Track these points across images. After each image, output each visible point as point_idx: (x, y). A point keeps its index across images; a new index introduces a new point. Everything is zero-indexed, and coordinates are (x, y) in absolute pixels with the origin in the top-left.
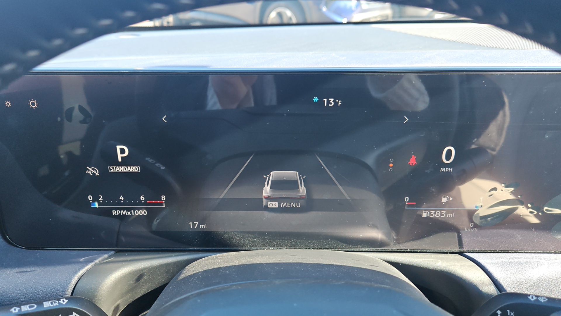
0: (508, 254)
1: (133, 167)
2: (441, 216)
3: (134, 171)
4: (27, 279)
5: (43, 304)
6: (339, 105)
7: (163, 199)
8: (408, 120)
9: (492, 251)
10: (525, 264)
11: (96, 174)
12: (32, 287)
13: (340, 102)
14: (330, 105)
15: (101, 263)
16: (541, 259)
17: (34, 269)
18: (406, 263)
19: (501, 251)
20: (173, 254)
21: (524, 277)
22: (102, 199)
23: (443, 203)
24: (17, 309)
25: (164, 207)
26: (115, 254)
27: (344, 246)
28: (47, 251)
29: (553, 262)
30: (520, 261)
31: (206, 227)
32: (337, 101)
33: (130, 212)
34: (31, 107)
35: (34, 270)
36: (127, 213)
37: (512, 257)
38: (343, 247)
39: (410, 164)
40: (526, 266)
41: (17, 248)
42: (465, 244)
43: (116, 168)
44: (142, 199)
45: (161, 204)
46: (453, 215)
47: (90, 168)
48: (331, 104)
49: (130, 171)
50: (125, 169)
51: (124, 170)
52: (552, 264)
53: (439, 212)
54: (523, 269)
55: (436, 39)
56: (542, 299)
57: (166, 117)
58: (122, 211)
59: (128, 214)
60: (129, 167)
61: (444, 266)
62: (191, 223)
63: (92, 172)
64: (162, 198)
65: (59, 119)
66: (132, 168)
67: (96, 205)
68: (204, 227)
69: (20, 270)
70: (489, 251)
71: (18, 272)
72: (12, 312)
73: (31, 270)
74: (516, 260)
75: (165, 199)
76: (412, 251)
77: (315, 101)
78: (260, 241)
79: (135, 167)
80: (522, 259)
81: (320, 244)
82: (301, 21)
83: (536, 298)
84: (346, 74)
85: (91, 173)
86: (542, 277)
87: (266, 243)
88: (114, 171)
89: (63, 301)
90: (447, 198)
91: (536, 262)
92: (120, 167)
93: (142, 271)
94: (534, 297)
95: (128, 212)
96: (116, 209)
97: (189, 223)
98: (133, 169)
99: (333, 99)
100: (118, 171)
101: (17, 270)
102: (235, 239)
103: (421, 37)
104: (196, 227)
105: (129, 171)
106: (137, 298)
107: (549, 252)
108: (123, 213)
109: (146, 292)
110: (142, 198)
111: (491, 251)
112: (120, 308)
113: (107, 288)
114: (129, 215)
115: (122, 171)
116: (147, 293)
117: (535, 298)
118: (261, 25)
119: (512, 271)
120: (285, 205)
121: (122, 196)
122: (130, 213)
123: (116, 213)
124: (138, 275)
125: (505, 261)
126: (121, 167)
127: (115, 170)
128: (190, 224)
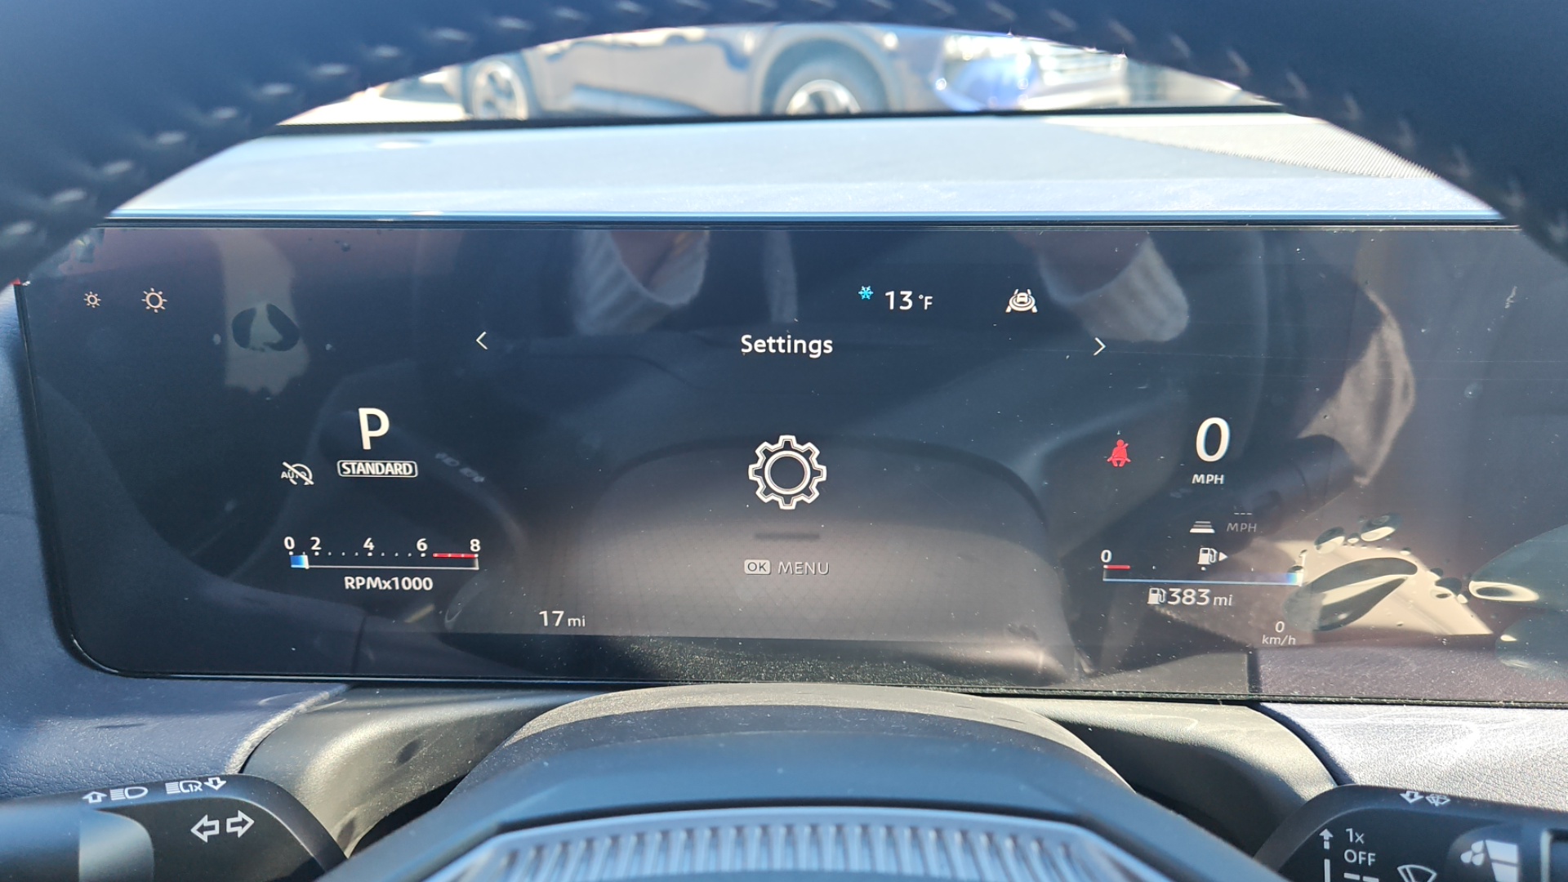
0: (1380, 707)
1: (400, 465)
2: (1198, 603)
3: (401, 473)
4: (122, 744)
5: (164, 787)
6: (926, 308)
7: (475, 548)
8: (1104, 346)
9: (1337, 700)
10: (1419, 731)
11: (304, 481)
12: (137, 764)
13: (929, 300)
14: (902, 308)
15: (310, 713)
16: (1465, 719)
17: (141, 720)
18: (1105, 726)
19: (1360, 700)
20: (498, 694)
21: (1414, 764)
22: (318, 546)
23: (1203, 569)
24: (100, 796)
25: (477, 568)
26: (347, 691)
27: (943, 679)
28: (175, 681)
29: (1497, 726)
30: (1407, 723)
31: (584, 625)
32: (921, 297)
33: (389, 582)
34: (148, 308)
35: (141, 722)
36: (383, 585)
37: (1389, 713)
38: (942, 681)
39: (1111, 462)
40: (1423, 734)
41: (100, 673)
42: (1265, 679)
43: (356, 466)
44: (422, 547)
45: (469, 562)
46: (1230, 599)
47: (291, 465)
48: (906, 304)
49: (393, 473)
50: (380, 469)
51: (378, 473)
52: (1492, 732)
53: (1193, 591)
54: (1414, 743)
55: (1211, 153)
56: (1436, 799)
57: (485, 336)
58: (370, 579)
59: (385, 588)
60: (389, 465)
61: (1204, 732)
62: (545, 613)
63: (297, 477)
64: (473, 545)
65: (217, 339)
66: (398, 467)
67: (304, 562)
68: (579, 625)
69: (105, 721)
70: (1329, 699)
71: (101, 727)
72: (87, 801)
73: (135, 723)
74: (1397, 721)
75: (479, 549)
76: (1124, 694)
77: (863, 297)
78: (723, 662)
79: (404, 465)
80: (1415, 719)
81: (881, 672)
82: (872, 107)
83: (1421, 797)
84: (941, 228)
85: (294, 479)
86: (1464, 764)
87: (740, 669)
88: (351, 474)
89: (215, 783)
90: (1212, 553)
91: (1450, 727)
92: (367, 465)
93: (418, 733)
94: (1416, 794)
95: (384, 582)
96: (354, 574)
97: (541, 613)
98: (401, 469)
99: (909, 293)
100: (361, 473)
101: (98, 722)
102: (659, 657)
103: (1171, 148)
104: (557, 624)
105: (390, 474)
106: (401, 804)
107: (1489, 703)
108: (371, 586)
109: (426, 791)
110: (422, 545)
111: (1333, 700)
112: (357, 830)
113: (326, 773)
114: (387, 589)
115: (371, 474)
116: (429, 793)
117: (1418, 797)
118: (767, 117)
119: (1383, 746)
120: (789, 568)
121: (369, 539)
122: (390, 584)
123: (355, 584)
124: (407, 744)
125: (1369, 722)
126: (370, 463)
127: (354, 472)
128: (543, 615)
